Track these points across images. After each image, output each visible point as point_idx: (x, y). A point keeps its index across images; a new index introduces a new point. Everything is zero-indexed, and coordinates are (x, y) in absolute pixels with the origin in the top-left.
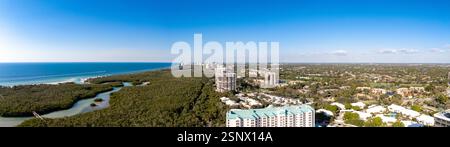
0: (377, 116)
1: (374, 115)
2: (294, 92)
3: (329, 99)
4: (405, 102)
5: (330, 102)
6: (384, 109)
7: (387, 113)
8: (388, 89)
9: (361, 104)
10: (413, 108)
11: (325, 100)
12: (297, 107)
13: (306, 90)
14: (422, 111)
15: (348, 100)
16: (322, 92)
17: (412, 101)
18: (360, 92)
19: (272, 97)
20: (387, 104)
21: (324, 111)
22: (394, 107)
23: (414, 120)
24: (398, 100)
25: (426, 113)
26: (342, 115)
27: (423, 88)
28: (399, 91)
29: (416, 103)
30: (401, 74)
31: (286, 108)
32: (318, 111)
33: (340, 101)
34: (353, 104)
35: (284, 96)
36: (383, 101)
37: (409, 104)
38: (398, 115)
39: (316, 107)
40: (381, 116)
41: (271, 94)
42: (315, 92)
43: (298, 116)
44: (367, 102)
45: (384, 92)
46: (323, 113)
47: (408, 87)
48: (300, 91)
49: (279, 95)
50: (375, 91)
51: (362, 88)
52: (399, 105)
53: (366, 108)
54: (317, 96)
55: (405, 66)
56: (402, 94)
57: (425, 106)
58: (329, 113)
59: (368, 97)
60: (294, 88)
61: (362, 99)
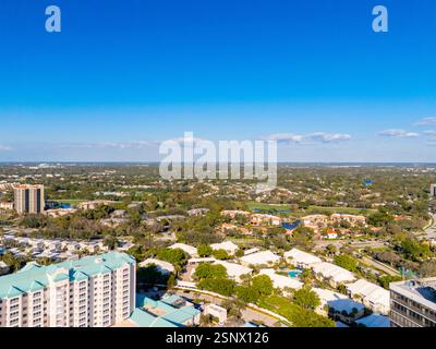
0: (263, 272)
1: (255, 270)
2: (90, 227)
3: (165, 237)
4: (321, 245)
5: (168, 243)
6: (276, 259)
7: (281, 268)
8: (283, 215)
9: (229, 246)
10: (339, 262)
11: (157, 238)
12: (97, 260)
13: (117, 221)
14: (359, 271)
15: (204, 236)
16: (150, 222)
17: (338, 244)
18: (228, 220)
19: (34, 243)
20: (282, 247)
21: (157, 262)
22: (297, 256)
23: (341, 289)
24: (305, 240)
25: (369, 277)
26: (192, 271)
27: (361, 218)
28: (308, 221)
29: (347, 250)
30: (311, 185)
31: (70, 264)
32: (143, 264)
33: (189, 240)
34: (215, 247)
35: (68, 237)
36: (273, 240)
37: (329, 250)
38: (305, 274)
39: (138, 254)
40: (270, 273)
41: (34, 235)
42: (137, 223)
43: (100, 280)
44: (242, 241)
45: (276, 222)
46: (153, 268)
47: (328, 214)
48: (105, 222)
49: (54, 236)
50: (258, 218)
51: (233, 213)
52: (309, 251)
53: (240, 253)
54: (140, 230)
55: (320, 169)
56: (314, 227)
57: (368, 260)
58: (166, 266)
59: (245, 231)
60: (91, 216)
61: (231, 234)
